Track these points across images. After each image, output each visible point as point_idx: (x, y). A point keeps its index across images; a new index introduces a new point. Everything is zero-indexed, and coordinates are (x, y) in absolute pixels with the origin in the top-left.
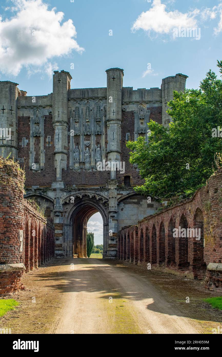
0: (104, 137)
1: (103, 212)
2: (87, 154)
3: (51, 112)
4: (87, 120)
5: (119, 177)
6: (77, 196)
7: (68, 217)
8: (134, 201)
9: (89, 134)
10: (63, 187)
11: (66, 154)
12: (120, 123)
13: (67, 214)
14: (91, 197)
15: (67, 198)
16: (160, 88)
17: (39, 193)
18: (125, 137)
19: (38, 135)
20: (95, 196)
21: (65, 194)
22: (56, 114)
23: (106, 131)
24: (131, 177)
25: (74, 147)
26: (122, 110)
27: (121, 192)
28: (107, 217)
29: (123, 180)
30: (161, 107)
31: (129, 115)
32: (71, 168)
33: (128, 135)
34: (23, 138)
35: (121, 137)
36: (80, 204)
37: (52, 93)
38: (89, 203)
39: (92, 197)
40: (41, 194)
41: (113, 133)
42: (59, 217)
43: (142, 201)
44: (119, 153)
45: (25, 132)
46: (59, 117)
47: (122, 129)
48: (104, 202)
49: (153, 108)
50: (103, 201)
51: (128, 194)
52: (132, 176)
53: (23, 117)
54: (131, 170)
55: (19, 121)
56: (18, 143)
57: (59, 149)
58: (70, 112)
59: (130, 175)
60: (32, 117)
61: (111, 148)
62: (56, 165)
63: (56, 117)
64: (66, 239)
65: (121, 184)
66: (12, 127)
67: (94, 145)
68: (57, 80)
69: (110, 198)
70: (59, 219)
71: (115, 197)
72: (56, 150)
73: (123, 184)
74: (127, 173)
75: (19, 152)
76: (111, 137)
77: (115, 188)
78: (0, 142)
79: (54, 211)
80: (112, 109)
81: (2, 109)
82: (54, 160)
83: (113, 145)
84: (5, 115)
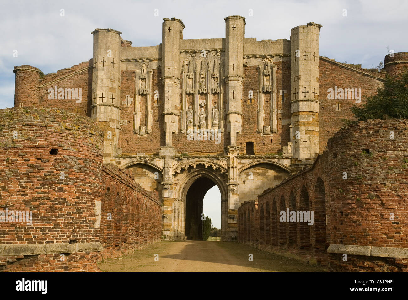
0: (222, 95)
1: (220, 184)
2: (202, 116)
3: (160, 66)
4: (202, 76)
5: (241, 144)
6: (190, 166)
7: (179, 190)
8: (258, 171)
9: (205, 92)
10: (173, 154)
11: (178, 115)
12: (241, 79)
13: (178, 187)
14: (206, 167)
15: (178, 167)
16: (289, 39)
17: (145, 162)
18: (247, 96)
19: (145, 93)
20: (211, 166)
21: (176, 162)
22: (166, 69)
23: (225, 89)
24: (254, 144)
25: (187, 108)
26: (244, 65)
27: (243, 161)
28: (226, 191)
29: (245, 147)
30: (290, 61)
31: (252, 71)
32: (183, 132)
33: (251, 93)
34: (127, 96)
35: (242, 96)
36: (194, 175)
37: (161, 44)
38: (204, 174)
39: (208, 166)
40: (148, 163)
41: (233, 91)
42: (168, 190)
43: (268, 172)
44: (240, 114)
45: (129, 89)
46: (169, 71)
47: (243, 86)
48: (222, 172)
49: (280, 63)
51: (250, 164)
52: (256, 142)
53: (127, 71)
54: (255, 135)
55: (122, 76)
56: (121, 102)
57: (169, 110)
58: (183, 67)
59: (253, 141)
60: (138, 71)
61: (230, 109)
62: (166, 129)
63: (166, 71)
64: (177, 218)
65: (243, 151)
66: (114, 83)
67: (211, 105)
68: (167, 28)
69: (229, 168)
70: (169, 193)
71: (236, 167)
72: (166, 111)
73: (245, 151)
74: (249, 139)
75: (122, 113)
76: (230, 96)
77: (235, 157)
78: (99, 100)
79: (162, 183)
80: (231, 64)
81: (102, 62)
82: (163, 123)
83: (233, 106)
84: (106, 68)
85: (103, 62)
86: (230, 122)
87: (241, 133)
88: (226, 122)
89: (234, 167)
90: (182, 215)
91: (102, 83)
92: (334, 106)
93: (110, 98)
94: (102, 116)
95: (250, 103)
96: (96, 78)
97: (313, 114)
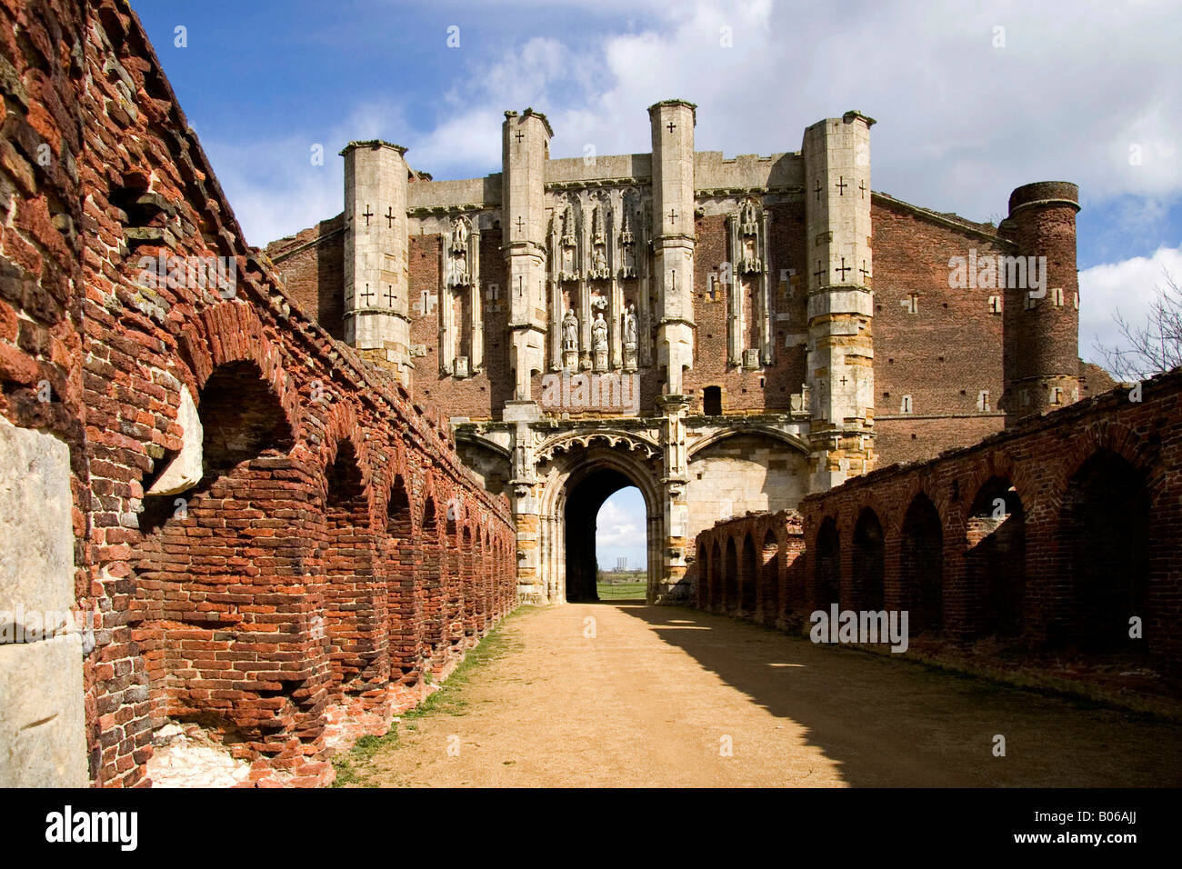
0: (645, 283)
1: (645, 483)
2: (600, 331)
3: (498, 222)
4: (598, 242)
5: (692, 391)
6: (574, 443)
7: (551, 497)
8: (732, 452)
10: (535, 419)
11: (542, 331)
12: (691, 244)
13: (547, 491)
14: (613, 443)
15: (547, 446)
17: (470, 436)
18: (704, 283)
19: (464, 284)
20: (624, 441)
21: (542, 436)
22: (513, 226)
23: (652, 269)
24: (723, 391)
26: (695, 212)
27: (696, 431)
28: (658, 497)
29: (701, 398)
32: (555, 368)
33: (712, 278)
34: (423, 292)
35: (692, 283)
36: (583, 464)
37: (499, 172)
38: (606, 461)
39: (617, 443)
40: (477, 438)
41: (674, 271)
42: (526, 496)
43: (754, 453)
44: (689, 325)
45: (428, 276)
46: (520, 231)
47: (695, 262)
48: (649, 456)
49: (780, 207)
50: (647, 453)
51: (715, 435)
52: (726, 386)
53: (422, 237)
54: (724, 371)
55: (411, 247)
56: (410, 306)
57: (521, 318)
58: (551, 221)
59: (719, 384)
60: (448, 235)
61: (666, 311)
62: (516, 361)
63: (512, 232)
64: (546, 556)
65: (696, 408)
66: (392, 262)
67: (619, 307)
68: (512, 134)
69: (666, 446)
70: (527, 503)
71: (682, 444)
72: (515, 322)
73: (701, 409)
74: (711, 380)
75: (413, 329)
76: (666, 283)
77: (681, 420)
78: (361, 300)
79: (511, 482)
80: (666, 209)
81: (364, 215)
82: (508, 349)
83: (672, 304)
84: (373, 230)
85: (368, 215)
86: (666, 343)
87: (691, 368)
88: (655, 343)
89: (678, 443)
90: (559, 550)
91: (366, 263)
92: (903, 303)
93: (385, 296)
94: (368, 336)
95: (711, 300)
96: (352, 252)
97: (861, 318)
